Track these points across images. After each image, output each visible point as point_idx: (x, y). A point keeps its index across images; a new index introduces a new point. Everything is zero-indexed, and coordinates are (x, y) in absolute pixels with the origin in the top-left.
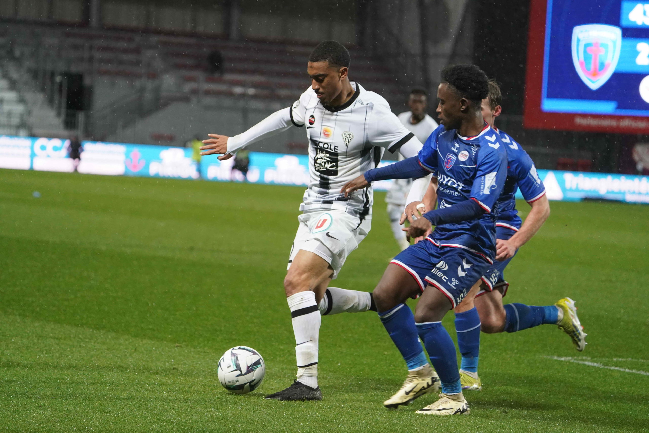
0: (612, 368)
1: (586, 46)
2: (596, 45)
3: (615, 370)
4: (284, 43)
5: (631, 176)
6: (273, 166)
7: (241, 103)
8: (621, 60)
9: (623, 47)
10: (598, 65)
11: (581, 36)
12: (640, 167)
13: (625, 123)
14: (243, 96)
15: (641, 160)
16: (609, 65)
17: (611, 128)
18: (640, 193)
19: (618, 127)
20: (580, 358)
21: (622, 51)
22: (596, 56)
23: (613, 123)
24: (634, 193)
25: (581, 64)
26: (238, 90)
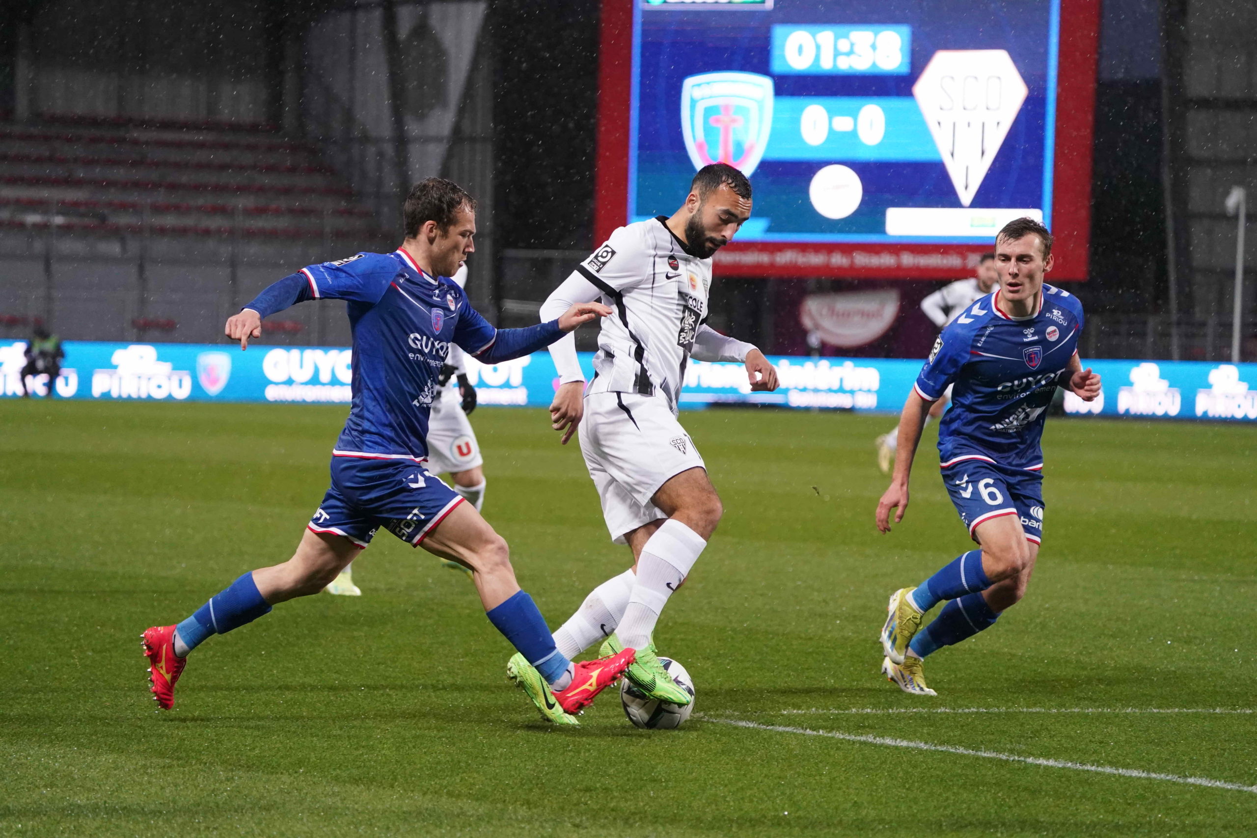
0: (781, 729)
1: (708, 111)
2: (727, 108)
3: (787, 732)
4: (121, 122)
5: (800, 359)
6: (109, 366)
7: (38, 246)
8: (775, 137)
9: (776, 111)
10: (732, 148)
11: (697, 93)
12: (814, 340)
13: (785, 258)
14: (43, 228)
15: (817, 327)
16: (751, 148)
17: (759, 266)
18: (816, 390)
19: (772, 266)
20: (720, 712)
21: (775, 120)
22: (726, 130)
23: (764, 258)
24: (804, 390)
25: (700, 147)
26: (32, 218)
